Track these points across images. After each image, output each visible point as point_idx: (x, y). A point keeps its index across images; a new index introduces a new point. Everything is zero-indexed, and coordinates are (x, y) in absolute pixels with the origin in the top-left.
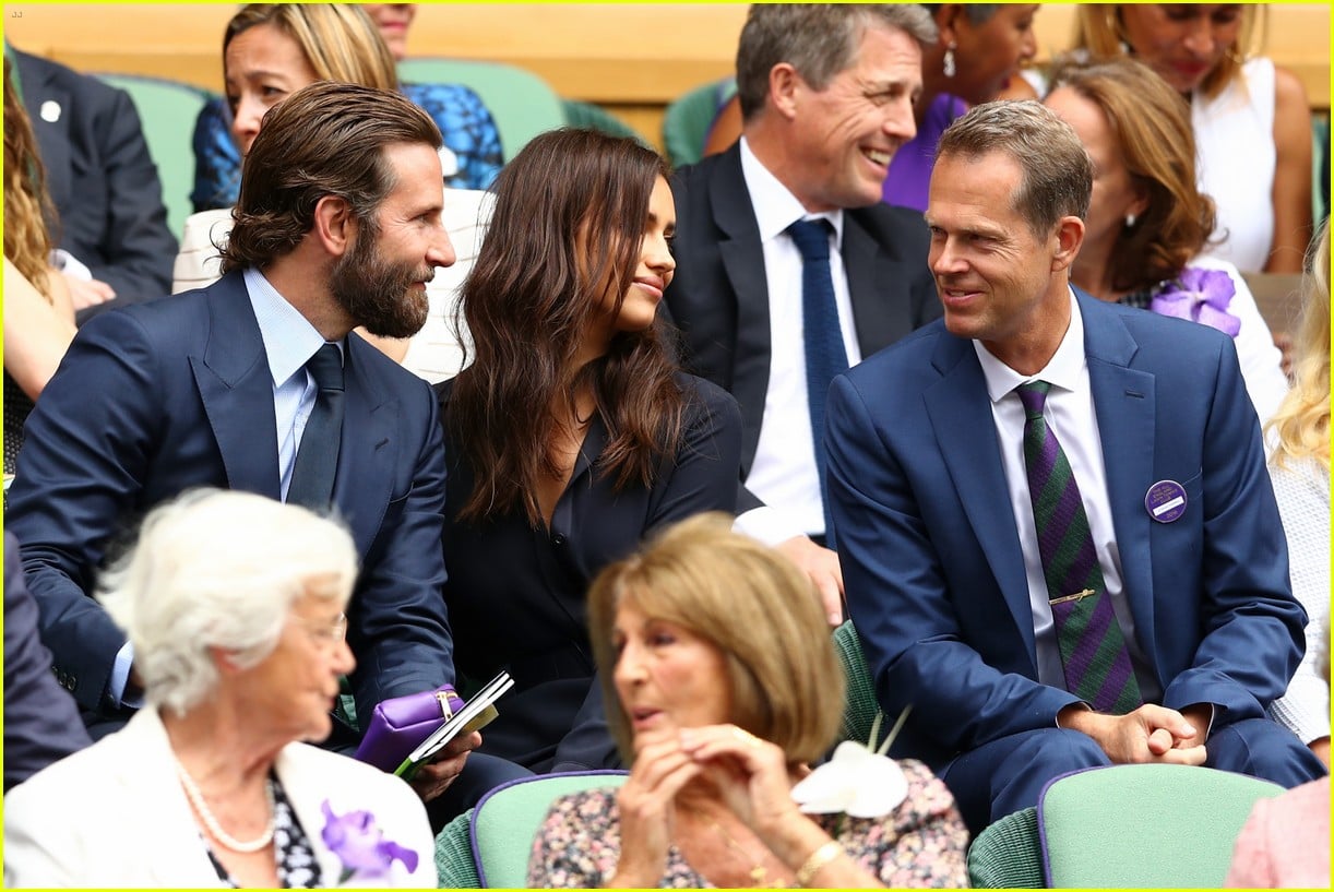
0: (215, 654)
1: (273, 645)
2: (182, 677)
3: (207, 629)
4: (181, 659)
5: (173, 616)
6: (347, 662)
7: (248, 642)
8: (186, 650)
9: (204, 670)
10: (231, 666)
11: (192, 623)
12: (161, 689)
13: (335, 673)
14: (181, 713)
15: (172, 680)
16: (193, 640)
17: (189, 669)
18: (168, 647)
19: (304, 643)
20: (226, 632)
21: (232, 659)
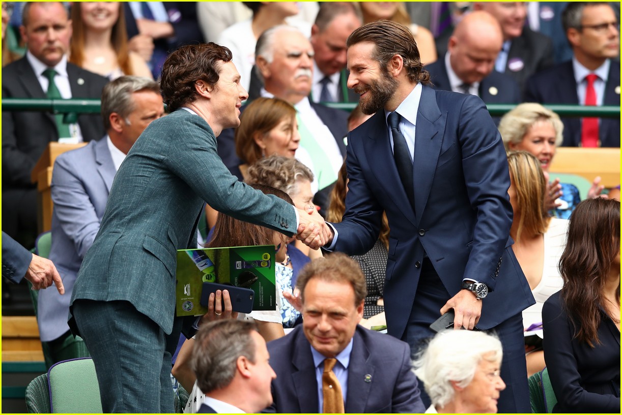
0: (452, 383)
1: (472, 378)
2: (442, 394)
3: (448, 374)
4: (441, 387)
5: (437, 371)
6: (502, 385)
7: (463, 378)
8: (442, 384)
9: (449, 389)
10: (458, 387)
11: (443, 373)
12: (436, 399)
13: (497, 389)
14: (443, 407)
15: (439, 395)
16: (443, 379)
17: (444, 391)
18: (436, 383)
19: (484, 378)
20: (455, 375)
21: (458, 385)
